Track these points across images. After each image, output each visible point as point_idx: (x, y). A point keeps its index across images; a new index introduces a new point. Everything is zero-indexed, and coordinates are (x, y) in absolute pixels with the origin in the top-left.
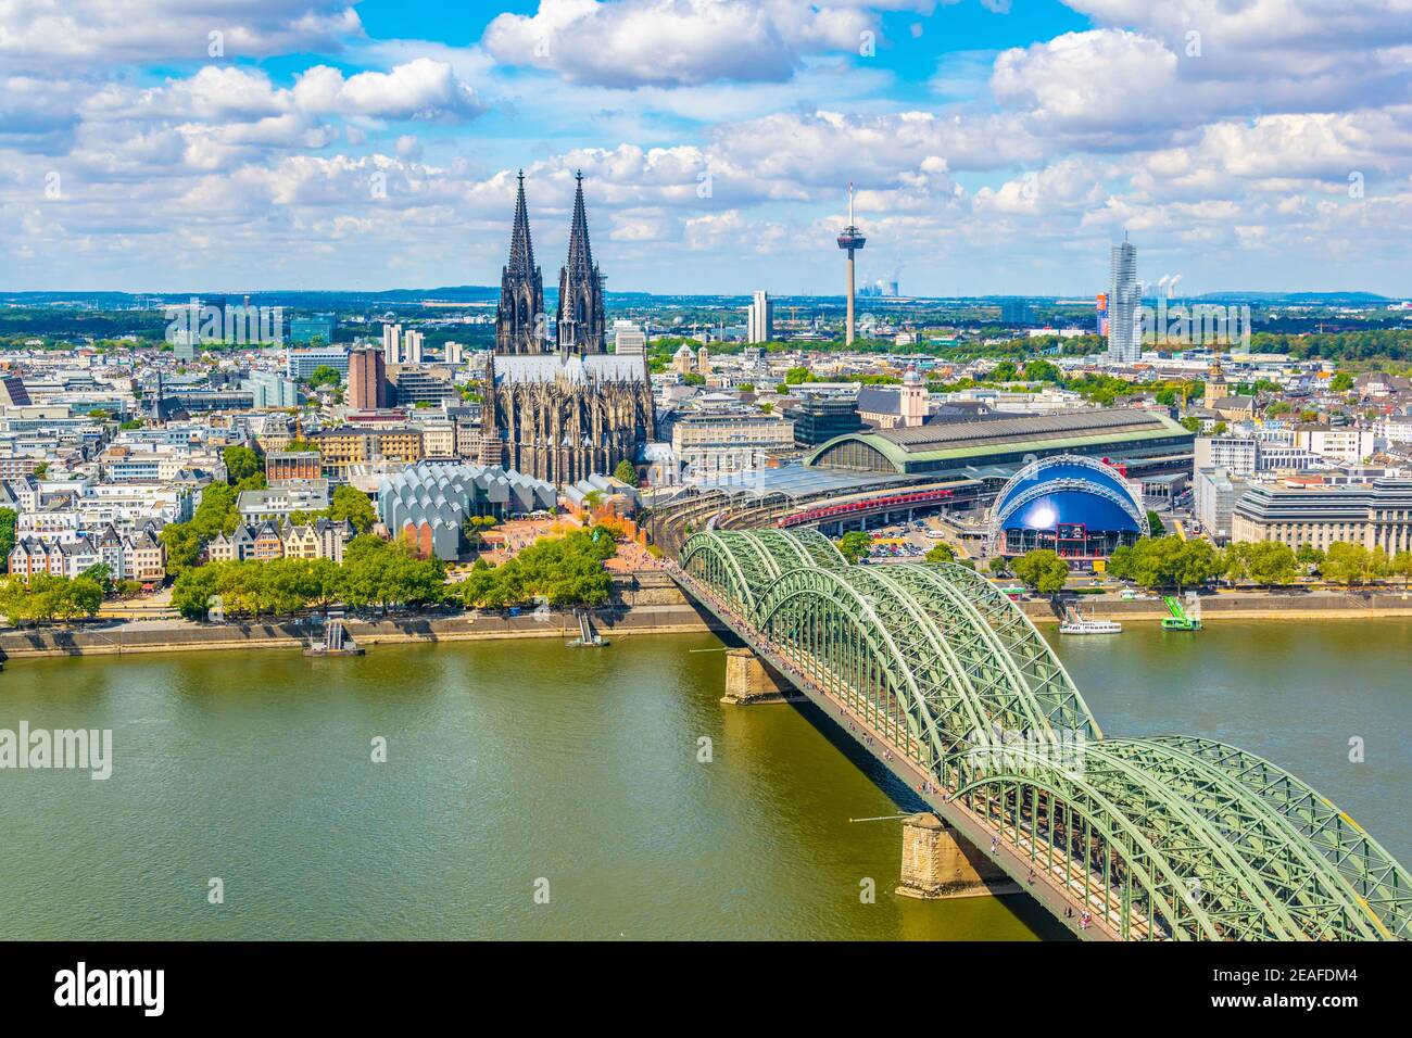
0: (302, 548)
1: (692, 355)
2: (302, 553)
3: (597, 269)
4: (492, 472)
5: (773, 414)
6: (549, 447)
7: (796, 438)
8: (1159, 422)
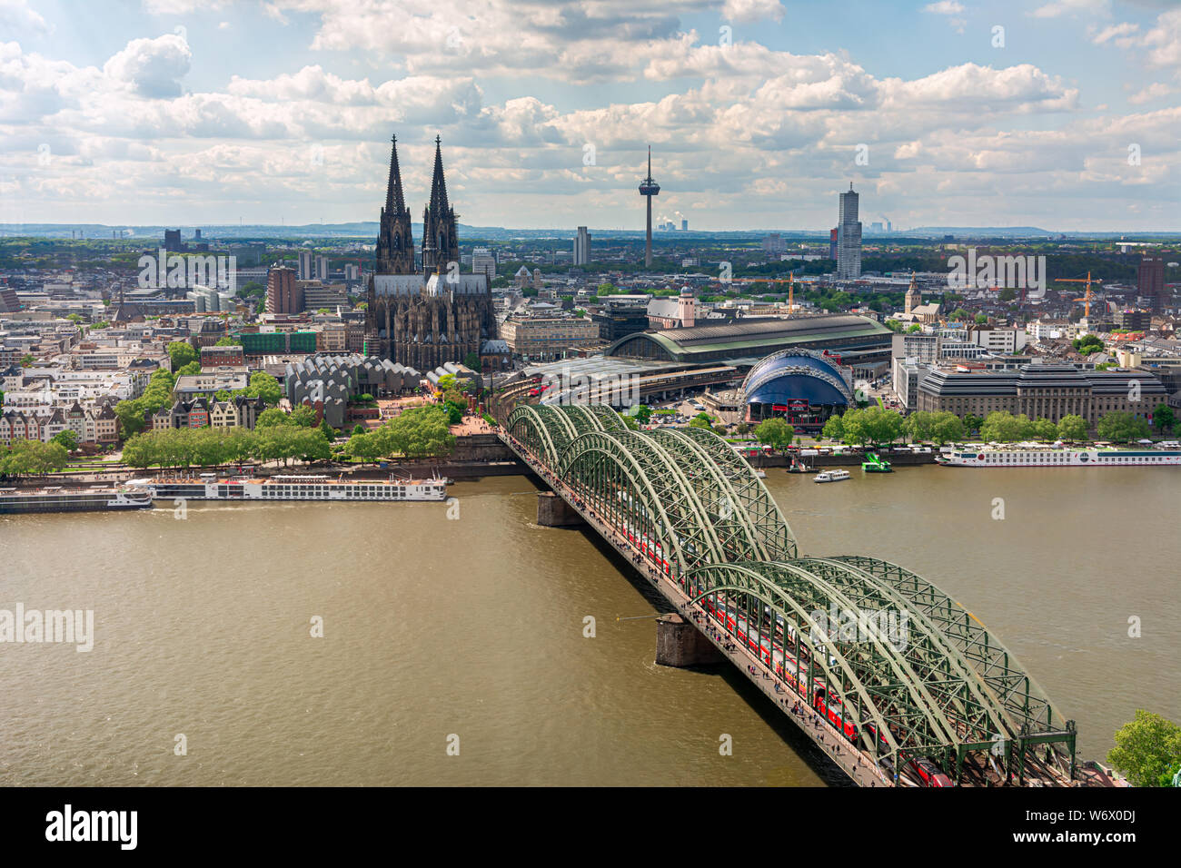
0: (224, 418)
1: (529, 274)
2: (224, 422)
3: (452, 210)
4: (372, 362)
5: (585, 318)
6: (415, 343)
7: (601, 336)
8: (869, 324)
